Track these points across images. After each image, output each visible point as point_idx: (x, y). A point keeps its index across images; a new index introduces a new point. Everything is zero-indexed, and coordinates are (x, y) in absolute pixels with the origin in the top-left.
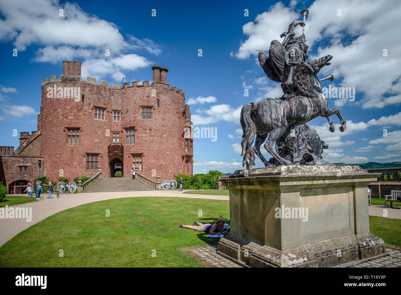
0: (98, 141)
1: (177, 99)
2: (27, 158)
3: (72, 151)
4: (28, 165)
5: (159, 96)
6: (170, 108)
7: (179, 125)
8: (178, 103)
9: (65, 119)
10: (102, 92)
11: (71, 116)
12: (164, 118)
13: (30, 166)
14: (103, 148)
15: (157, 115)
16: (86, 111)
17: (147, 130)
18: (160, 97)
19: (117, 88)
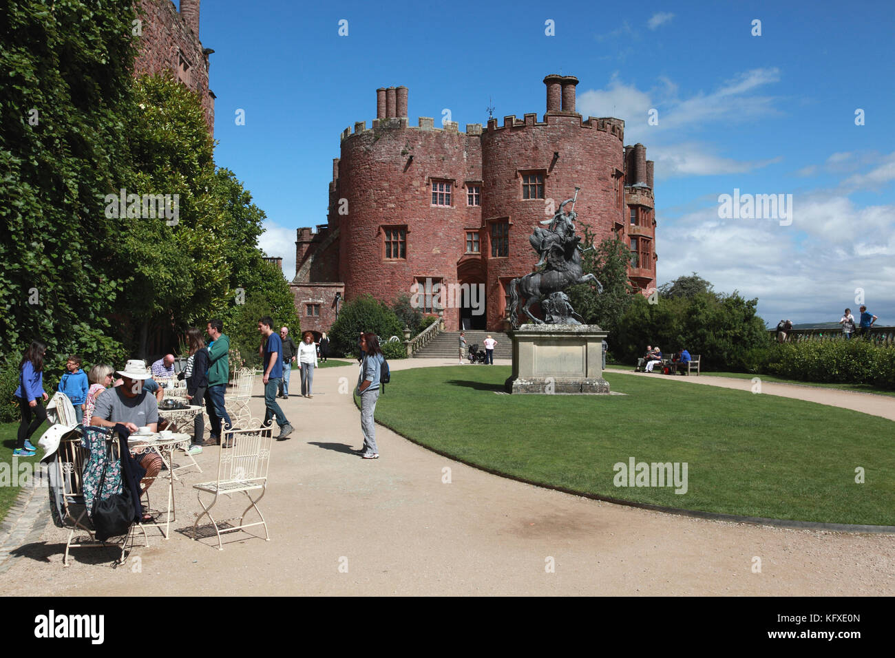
0: (439, 252)
1: (601, 146)
2: (319, 288)
3: (393, 273)
4: (320, 301)
5: (558, 146)
6: (583, 169)
7: (605, 207)
8: (603, 156)
9: (381, 209)
10: (446, 145)
11: (390, 202)
12: (570, 195)
13: (323, 304)
14: (449, 266)
15: (554, 189)
16: (417, 191)
17: (534, 223)
18: (561, 146)
19: (474, 133)
